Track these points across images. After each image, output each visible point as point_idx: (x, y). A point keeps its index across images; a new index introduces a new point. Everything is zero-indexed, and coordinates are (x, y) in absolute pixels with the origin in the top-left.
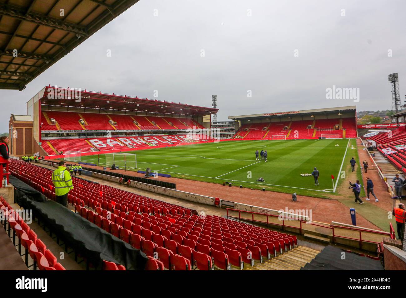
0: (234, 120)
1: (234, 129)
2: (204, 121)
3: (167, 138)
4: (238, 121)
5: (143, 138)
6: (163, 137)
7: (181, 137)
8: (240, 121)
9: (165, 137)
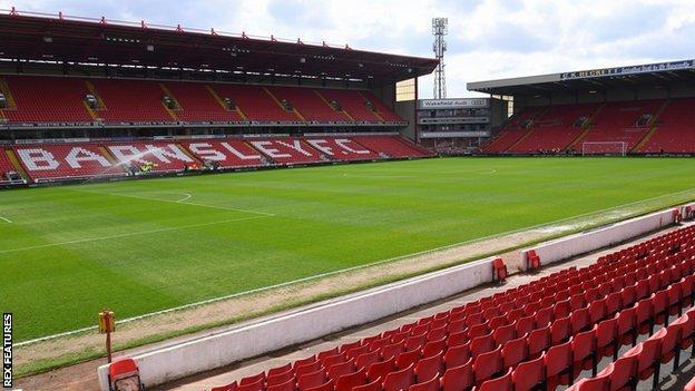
0: (488, 96)
1: (487, 121)
2: (399, 99)
3: (264, 146)
4: (505, 98)
5: (185, 146)
6: (255, 144)
7: (313, 142)
8: (511, 98)
9: (258, 144)
